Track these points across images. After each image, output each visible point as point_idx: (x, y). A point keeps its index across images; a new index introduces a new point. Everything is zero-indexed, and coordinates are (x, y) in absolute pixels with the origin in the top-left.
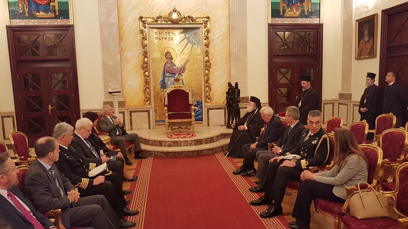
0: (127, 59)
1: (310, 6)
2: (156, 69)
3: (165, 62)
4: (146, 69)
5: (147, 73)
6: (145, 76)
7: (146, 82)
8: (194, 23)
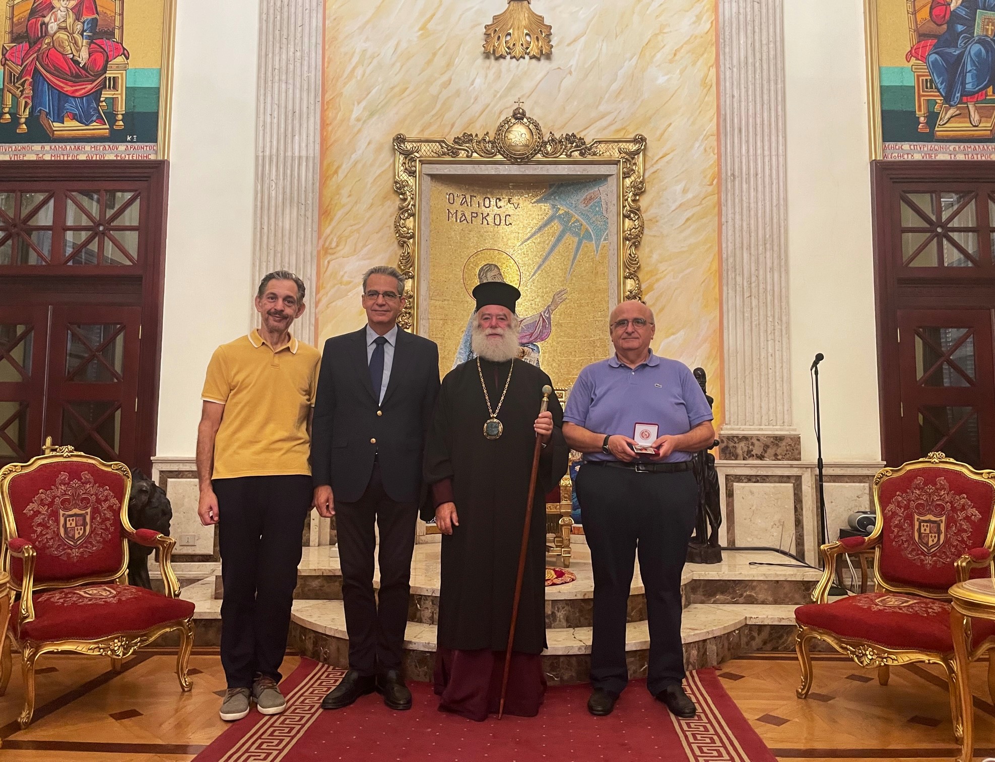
0: (341, 283)
8: (589, 158)
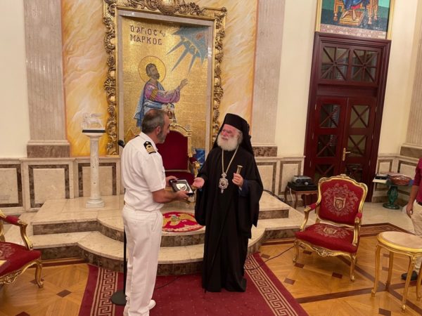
0: (76, 70)
1: (375, 11)
2: (130, 92)
3: (146, 81)
4: (112, 91)
5: (113, 98)
6: (110, 102)
7: (111, 114)
8: (201, 17)
